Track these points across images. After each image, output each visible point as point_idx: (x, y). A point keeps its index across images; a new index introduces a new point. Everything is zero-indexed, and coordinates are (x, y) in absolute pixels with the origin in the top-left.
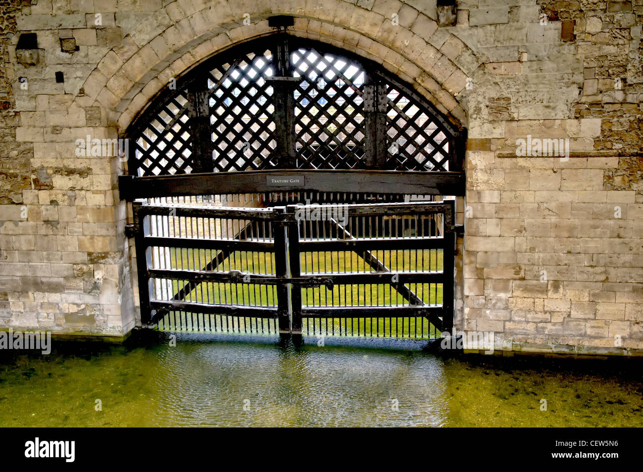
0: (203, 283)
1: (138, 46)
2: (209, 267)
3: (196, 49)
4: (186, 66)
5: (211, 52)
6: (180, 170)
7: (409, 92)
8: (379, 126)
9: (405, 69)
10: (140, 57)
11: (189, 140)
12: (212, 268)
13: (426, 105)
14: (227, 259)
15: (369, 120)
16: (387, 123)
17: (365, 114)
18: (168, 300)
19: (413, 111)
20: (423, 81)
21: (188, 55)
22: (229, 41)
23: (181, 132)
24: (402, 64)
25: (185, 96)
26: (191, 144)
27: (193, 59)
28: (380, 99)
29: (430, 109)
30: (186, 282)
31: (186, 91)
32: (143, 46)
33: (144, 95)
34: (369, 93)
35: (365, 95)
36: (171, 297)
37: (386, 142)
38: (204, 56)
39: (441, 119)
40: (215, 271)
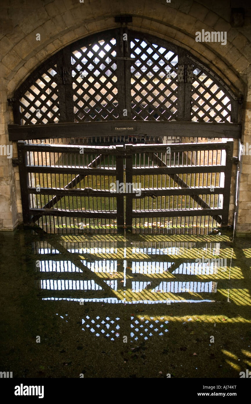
0: (66, 196)
1: (24, 34)
2: (70, 186)
3: (63, 37)
4: (56, 48)
5: (74, 39)
6: (51, 121)
7: (207, 70)
8: (187, 93)
9: (205, 55)
10: (27, 41)
11: (57, 100)
12: (72, 187)
13: (218, 79)
14: (83, 180)
15: (181, 88)
16: (192, 90)
17: (178, 84)
18: (41, 209)
19: (209, 82)
20: (217, 63)
21: (57, 41)
22: (87, 32)
23: (52, 94)
24: (204, 51)
25: (55, 69)
26: (58, 103)
27: (61, 44)
28: (188, 74)
29: (221, 82)
30: (54, 197)
31: (56, 66)
32: (29, 34)
33: (25, 68)
34: (181, 70)
35: (179, 71)
36: (43, 206)
37: (191, 103)
38: (68, 42)
39: (227, 88)
40: (74, 188)
